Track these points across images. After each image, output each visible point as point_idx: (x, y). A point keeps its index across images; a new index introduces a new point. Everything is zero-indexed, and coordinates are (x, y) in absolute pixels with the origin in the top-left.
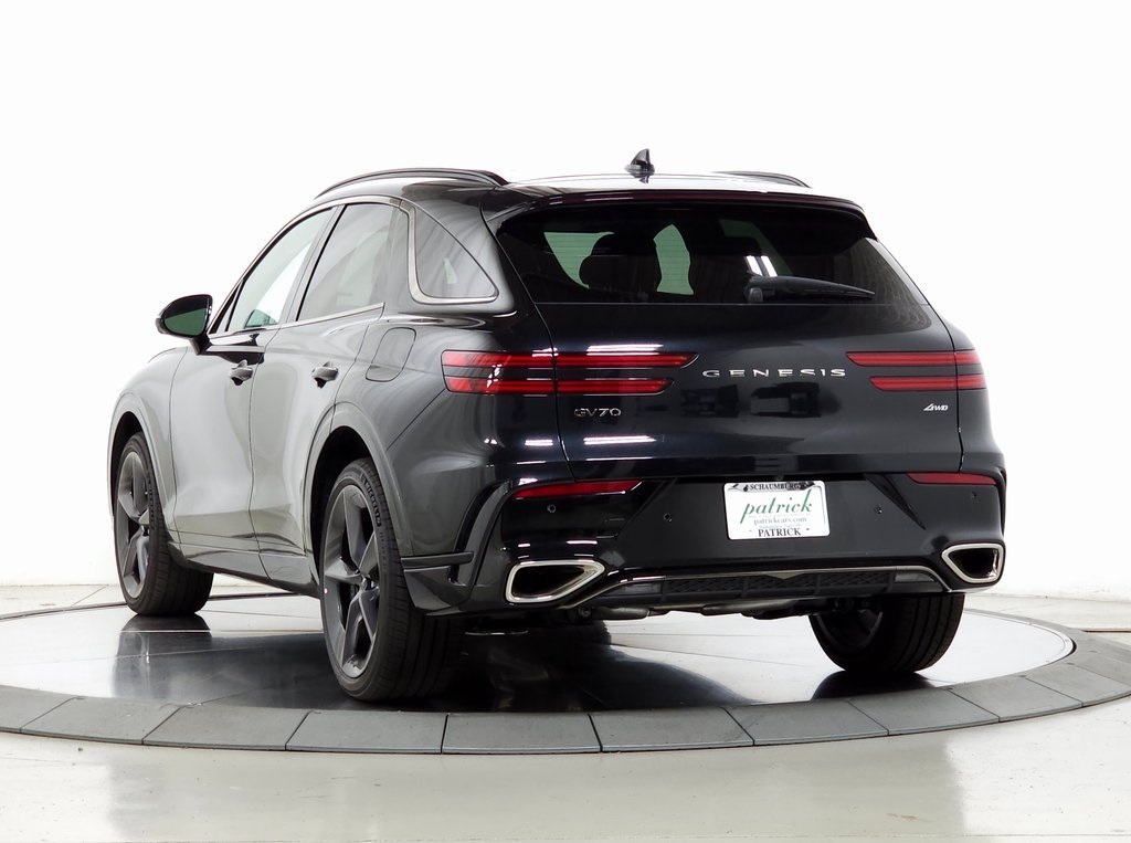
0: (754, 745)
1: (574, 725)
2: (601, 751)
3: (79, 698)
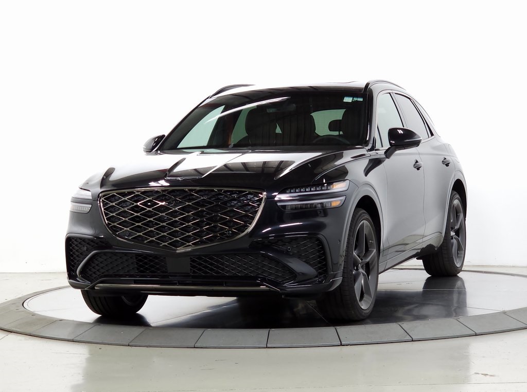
0: (412, 341)
1: (329, 332)
2: (341, 345)
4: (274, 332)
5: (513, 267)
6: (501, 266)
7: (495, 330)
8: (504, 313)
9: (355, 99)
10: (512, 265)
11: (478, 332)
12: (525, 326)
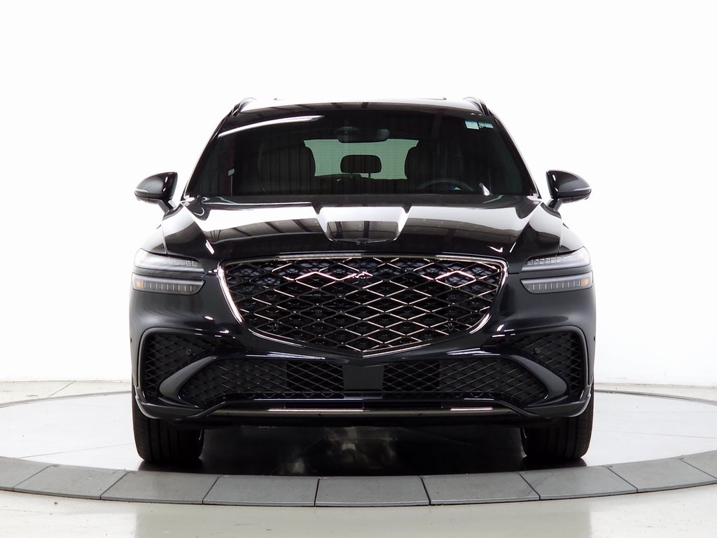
0: (540, 500)
1: (410, 484)
2: (430, 504)
3: (55, 466)
4: (327, 481)
5: (692, 387)
6: (673, 386)
7: (667, 485)
8: (681, 459)
9: (482, 125)
10: (689, 385)
11: (640, 488)
12: (712, 479)
